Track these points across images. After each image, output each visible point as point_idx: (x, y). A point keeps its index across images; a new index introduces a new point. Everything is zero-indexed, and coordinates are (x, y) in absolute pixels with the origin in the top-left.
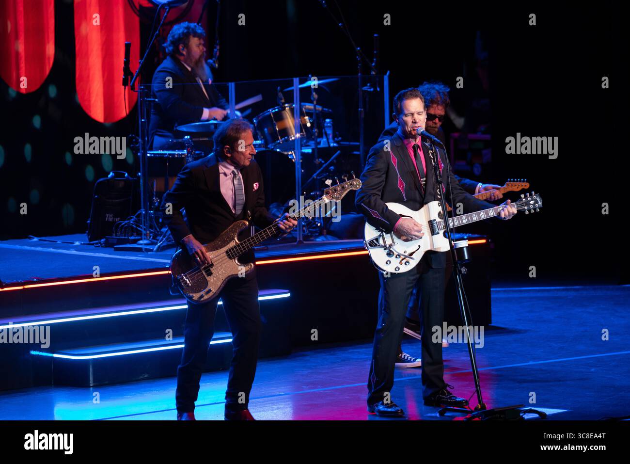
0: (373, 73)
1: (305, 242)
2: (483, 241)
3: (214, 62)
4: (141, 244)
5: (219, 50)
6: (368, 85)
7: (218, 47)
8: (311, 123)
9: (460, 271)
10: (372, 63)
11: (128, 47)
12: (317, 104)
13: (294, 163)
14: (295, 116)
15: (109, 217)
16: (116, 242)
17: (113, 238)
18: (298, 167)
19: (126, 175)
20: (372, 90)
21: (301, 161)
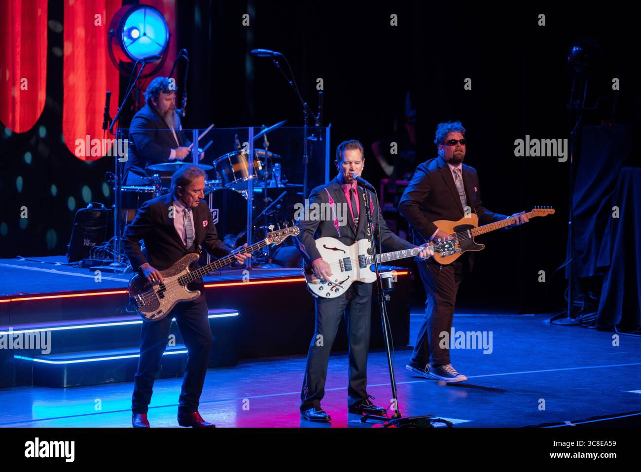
0: (317, 125)
1: (253, 269)
2: (405, 273)
3: (182, 112)
4: (113, 266)
5: (187, 101)
6: (313, 135)
7: (186, 99)
8: (262, 166)
9: (384, 298)
10: (317, 117)
11: (108, 96)
12: (268, 150)
13: (246, 201)
14: (249, 160)
15: (87, 242)
16: (91, 264)
17: (89, 260)
18: (250, 204)
19: (103, 206)
20: (316, 139)
21: (252, 199)
